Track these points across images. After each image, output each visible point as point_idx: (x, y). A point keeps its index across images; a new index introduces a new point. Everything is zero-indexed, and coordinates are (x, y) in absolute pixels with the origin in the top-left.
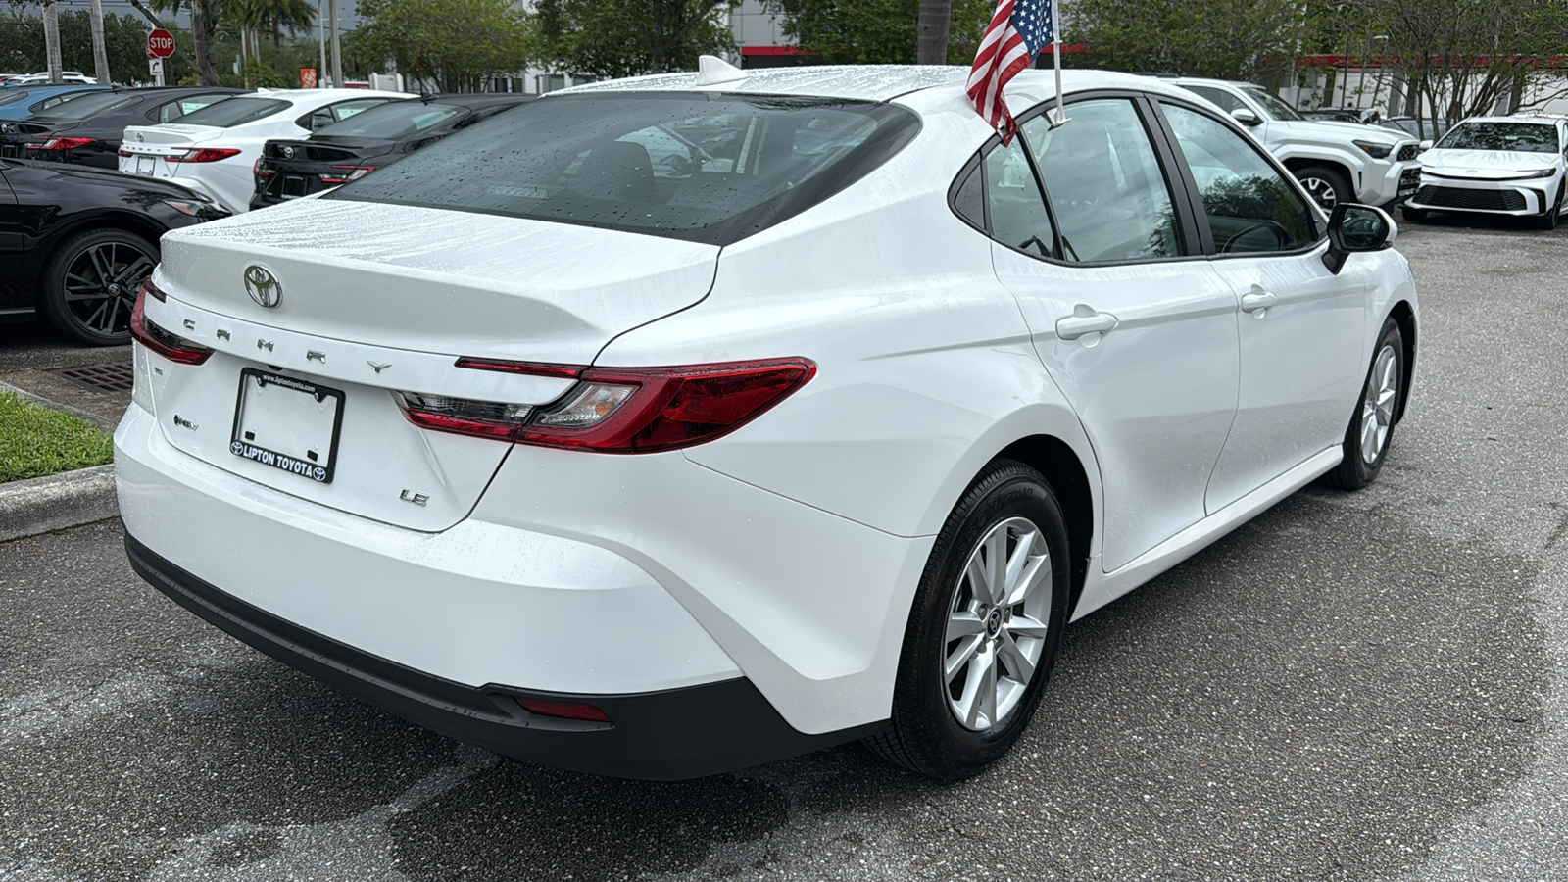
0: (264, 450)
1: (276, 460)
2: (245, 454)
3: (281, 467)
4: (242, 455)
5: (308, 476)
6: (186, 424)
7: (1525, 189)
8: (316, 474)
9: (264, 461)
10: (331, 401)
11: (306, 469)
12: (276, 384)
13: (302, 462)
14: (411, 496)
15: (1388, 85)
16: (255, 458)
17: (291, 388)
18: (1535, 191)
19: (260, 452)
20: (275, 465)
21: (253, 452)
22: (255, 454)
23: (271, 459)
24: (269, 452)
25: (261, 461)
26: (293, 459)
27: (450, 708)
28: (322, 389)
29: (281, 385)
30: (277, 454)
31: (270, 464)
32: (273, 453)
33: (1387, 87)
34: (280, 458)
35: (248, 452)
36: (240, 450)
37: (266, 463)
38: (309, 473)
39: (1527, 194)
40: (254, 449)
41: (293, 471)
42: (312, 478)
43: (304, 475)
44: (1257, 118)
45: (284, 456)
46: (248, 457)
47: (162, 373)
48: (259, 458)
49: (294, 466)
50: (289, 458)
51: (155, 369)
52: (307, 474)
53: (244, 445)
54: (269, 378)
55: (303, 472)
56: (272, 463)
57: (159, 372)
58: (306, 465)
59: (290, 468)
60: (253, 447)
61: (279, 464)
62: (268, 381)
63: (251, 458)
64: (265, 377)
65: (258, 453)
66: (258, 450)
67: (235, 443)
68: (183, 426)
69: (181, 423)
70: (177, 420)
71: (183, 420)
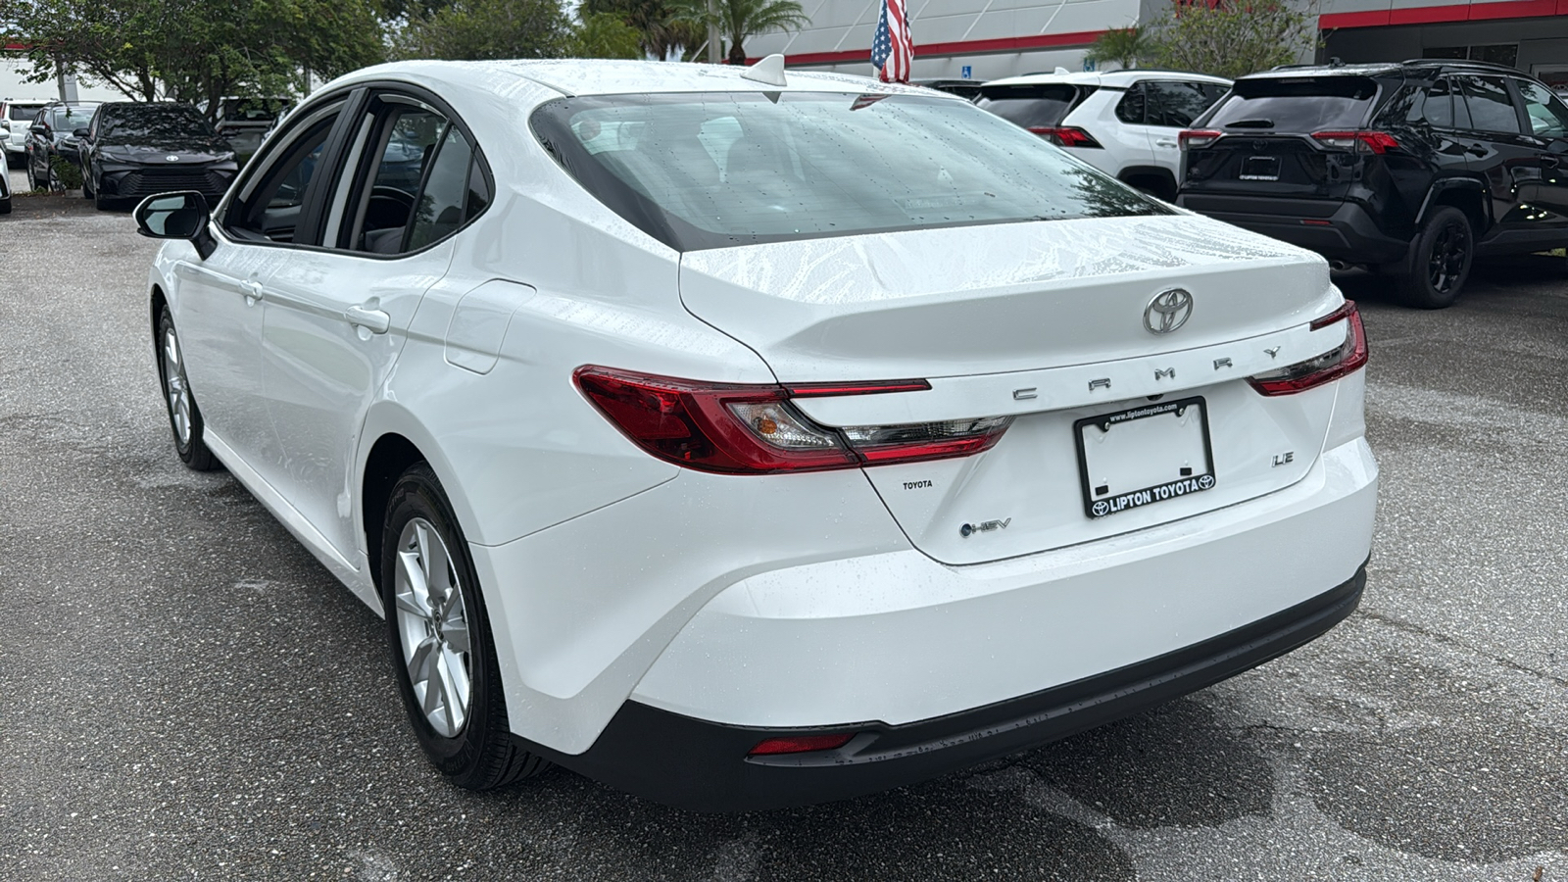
0: (1134, 493)
1: (1153, 495)
2: (1113, 509)
3: (1162, 499)
4: (1110, 512)
5: (1195, 491)
8: (1203, 484)
9: (1138, 503)
10: (1192, 410)
11: (1190, 485)
12: (1130, 419)
13: (1181, 482)
14: (1282, 458)
16: (1127, 507)
17: (1149, 416)
19: (1130, 497)
20: (1154, 500)
21: (1122, 502)
22: (1126, 503)
23: (1147, 497)
24: (1141, 492)
25: (1135, 505)
26: (1171, 484)
28: (1179, 403)
29: (1135, 418)
30: (1151, 489)
31: (1148, 503)
32: (1145, 490)
34: (1156, 491)
35: (1115, 505)
36: (1105, 509)
37: (1143, 504)
38: (1195, 487)
40: (1122, 498)
41: (1177, 495)
42: (1200, 489)
43: (1191, 492)
45: (1160, 486)
46: (1118, 511)
47: (930, 484)
48: (1132, 505)
49: (1175, 491)
50: (1167, 485)
51: (905, 484)
52: (1192, 489)
53: (1107, 500)
54: (1118, 418)
55: (1188, 490)
56: (1149, 500)
57: (919, 484)
58: (1188, 482)
59: (1173, 494)
60: (1119, 496)
61: (1158, 498)
62: (1116, 422)
63: (1122, 510)
64: (1113, 419)
65: (1128, 500)
66: (1129, 497)
67: (1095, 506)
68: (979, 532)
69: (974, 531)
70: (967, 530)
71: (978, 525)
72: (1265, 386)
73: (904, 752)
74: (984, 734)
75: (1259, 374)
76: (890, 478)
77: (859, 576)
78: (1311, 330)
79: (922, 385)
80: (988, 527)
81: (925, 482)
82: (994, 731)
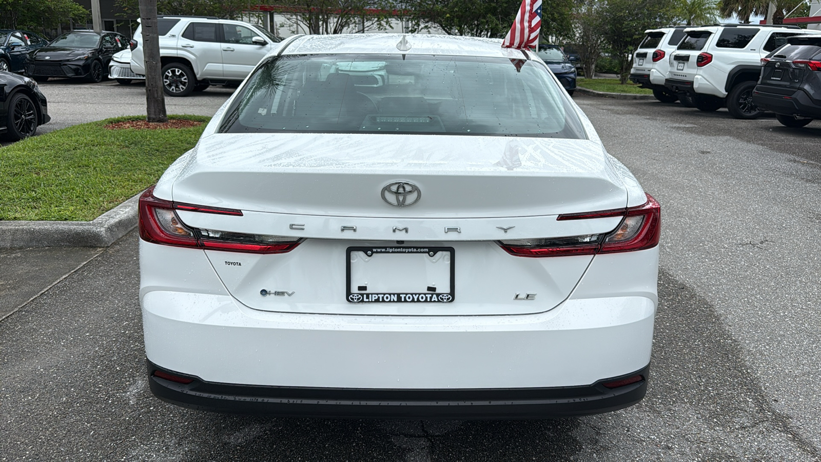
0: (384, 294)
1: (399, 298)
2: (366, 300)
3: (405, 301)
4: (362, 301)
5: (435, 301)
6: (282, 293)
7: (376, 74)
8: (442, 299)
9: (387, 300)
11: (431, 298)
12: (389, 252)
13: (425, 294)
14: (523, 296)
15: (295, 23)
16: (377, 301)
17: (405, 252)
18: (380, 75)
20: (399, 300)
21: (375, 297)
22: (376, 298)
23: (394, 298)
24: (390, 294)
25: (384, 301)
26: (417, 294)
27: (571, 401)
28: (433, 248)
29: (393, 252)
30: (399, 294)
31: (394, 301)
32: (394, 294)
33: (294, 24)
34: (402, 296)
35: (368, 298)
36: (359, 299)
37: (390, 301)
38: (435, 299)
39: (378, 77)
40: (373, 296)
41: (418, 301)
42: (439, 301)
43: (431, 301)
44: (265, 41)
45: (407, 294)
46: (369, 302)
47: (240, 264)
48: (381, 300)
49: (418, 298)
50: (412, 294)
51: (226, 262)
52: (433, 300)
53: (362, 295)
54: (379, 250)
55: (429, 300)
56: (396, 300)
57: (234, 264)
58: (431, 295)
59: (416, 300)
60: (372, 294)
61: (403, 300)
62: (377, 252)
63: (372, 302)
64: (375, 250)
65: (379, 297)
66: (379, 295)
67: (351, 296)
68: (273, 296)
69: (270, 294)
70: (264, 292)
71: (273, 291)
72: (515, 249)
73: (213, 396)
74: (260, 400)
75: (506, 240)
76: (218, 257)
77: (195, 303)
78: (557, 220)
79: (238, 213)
80: (281, 294)
81: (237, 263)
82: (266, 400)
